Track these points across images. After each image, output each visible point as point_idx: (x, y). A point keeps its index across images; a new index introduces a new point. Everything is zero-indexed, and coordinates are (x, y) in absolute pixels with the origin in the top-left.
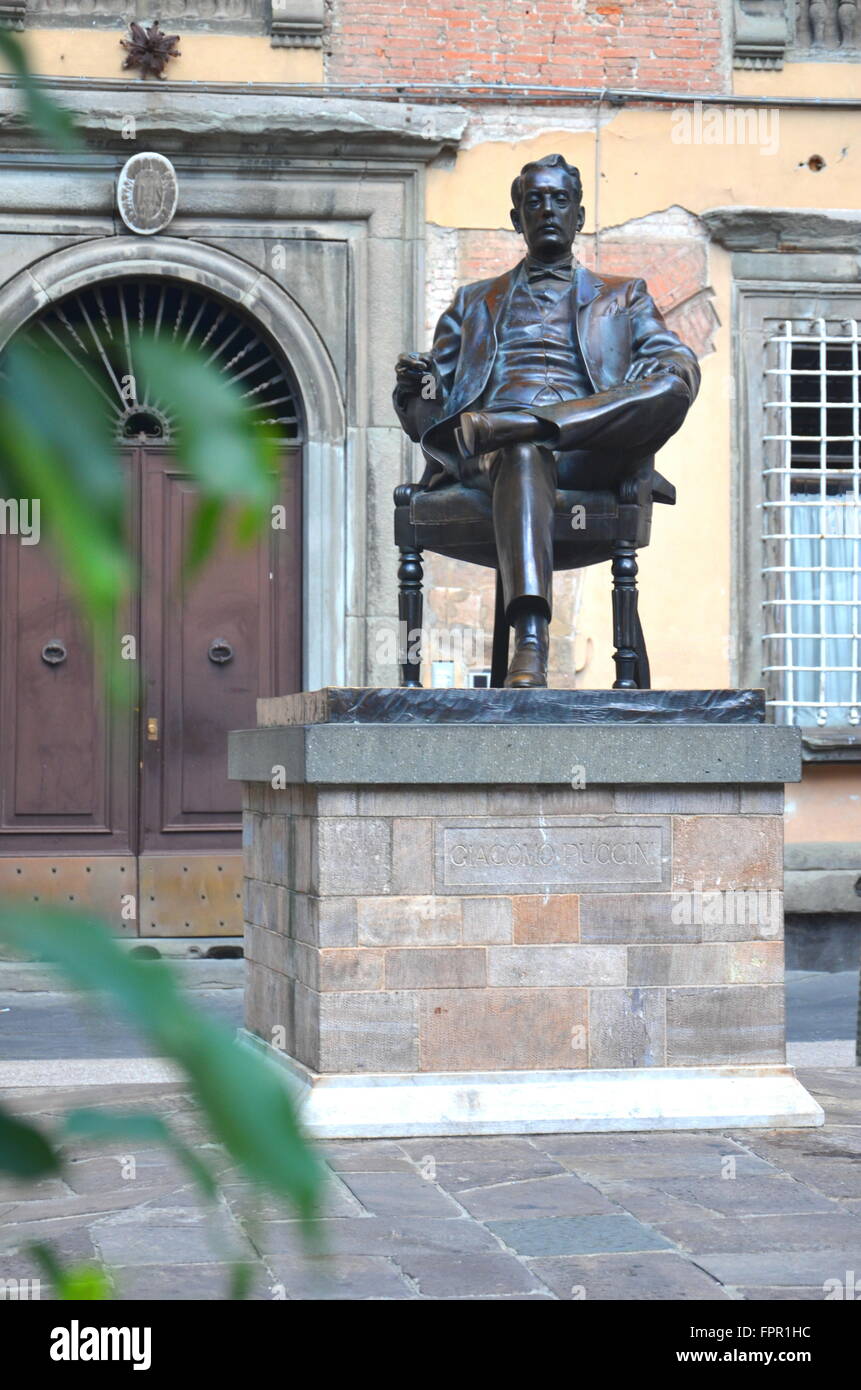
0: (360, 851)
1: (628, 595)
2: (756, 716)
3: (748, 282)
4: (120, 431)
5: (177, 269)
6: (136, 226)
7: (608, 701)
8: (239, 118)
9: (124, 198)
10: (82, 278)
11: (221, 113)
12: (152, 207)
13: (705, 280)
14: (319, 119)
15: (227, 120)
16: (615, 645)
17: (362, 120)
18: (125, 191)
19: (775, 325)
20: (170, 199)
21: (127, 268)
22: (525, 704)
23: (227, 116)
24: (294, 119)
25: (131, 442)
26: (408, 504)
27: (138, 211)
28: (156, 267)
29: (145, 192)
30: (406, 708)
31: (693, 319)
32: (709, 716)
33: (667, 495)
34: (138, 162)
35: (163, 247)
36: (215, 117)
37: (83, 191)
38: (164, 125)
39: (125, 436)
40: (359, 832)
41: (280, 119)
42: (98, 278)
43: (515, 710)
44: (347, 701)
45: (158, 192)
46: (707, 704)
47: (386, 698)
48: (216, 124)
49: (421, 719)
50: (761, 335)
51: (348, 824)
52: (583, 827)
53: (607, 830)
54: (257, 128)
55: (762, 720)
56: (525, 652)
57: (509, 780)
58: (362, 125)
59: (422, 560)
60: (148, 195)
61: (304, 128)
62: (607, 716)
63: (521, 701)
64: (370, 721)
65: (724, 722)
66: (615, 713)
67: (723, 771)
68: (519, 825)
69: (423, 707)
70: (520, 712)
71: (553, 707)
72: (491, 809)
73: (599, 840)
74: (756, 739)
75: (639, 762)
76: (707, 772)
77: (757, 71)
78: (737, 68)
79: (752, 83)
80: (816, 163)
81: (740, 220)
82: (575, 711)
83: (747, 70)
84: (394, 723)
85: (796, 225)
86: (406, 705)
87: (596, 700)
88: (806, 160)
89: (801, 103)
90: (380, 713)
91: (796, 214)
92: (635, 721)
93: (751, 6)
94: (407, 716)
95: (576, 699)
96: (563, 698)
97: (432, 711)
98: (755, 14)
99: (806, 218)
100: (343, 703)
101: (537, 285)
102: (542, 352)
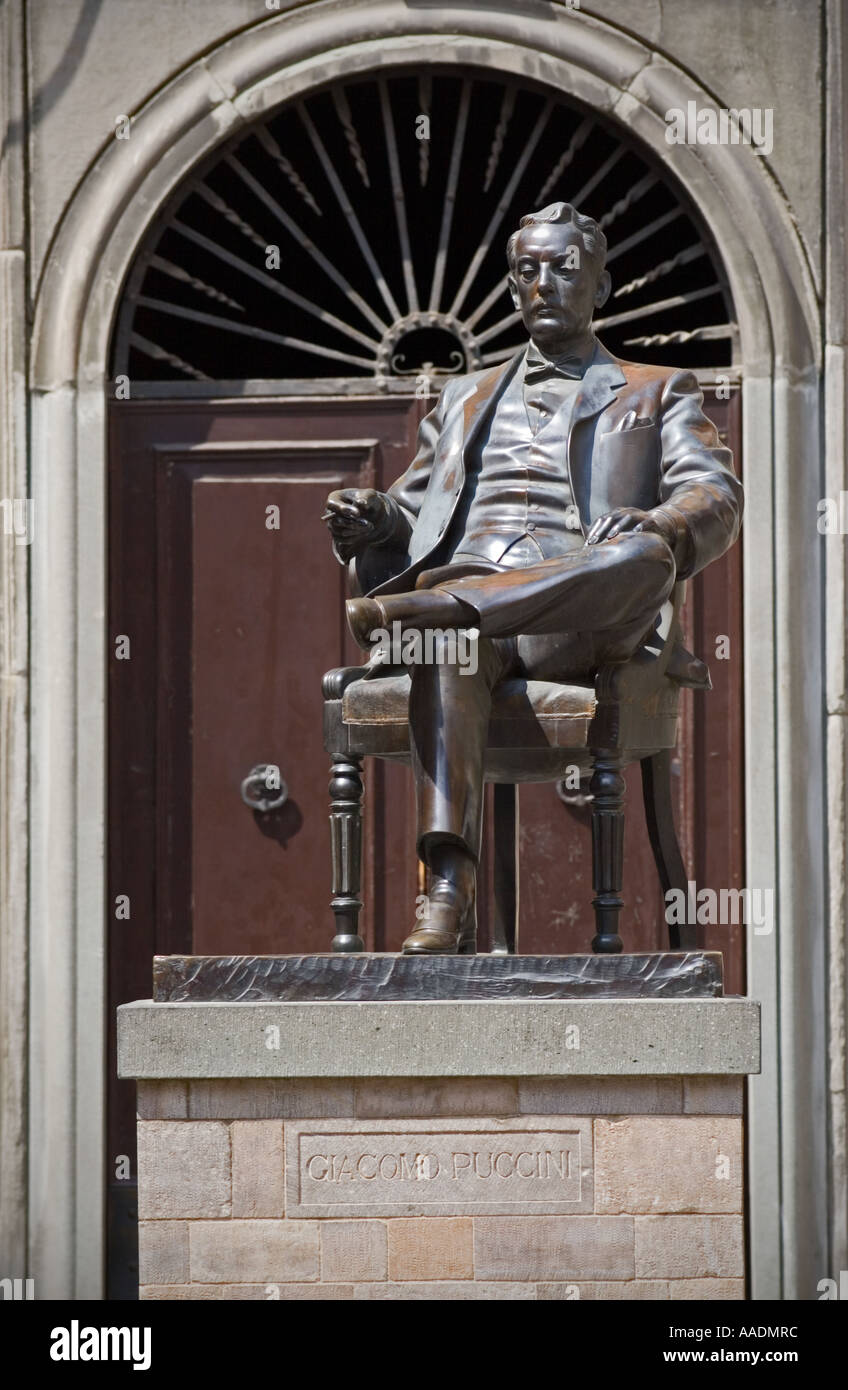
0: (192, 1163)
2: (710, 989)
4: (379, 365)
7: (514, 971)
22: (406, 975)
25: (407, 384)
26: (341, 696)
28: (445, 48)
30: (252, 982)
32: (645, 989)
39: (392, 373)
40: (191, 1139)
43: (393, 981)
44: (178, 974)
46: (645, 973)
49: (271, 997)
51: (176, 1129)
52: (478, 1132)
53: (508, 1136)
55: (717, 991)
57: (379, 1072)
62: (513, 989)
64: (208, 999)
65: (668, 996)
66: (522, 987)
67: (656, 1060)
68: (395, 1130)
69: (274, 980)
70: (400, 986)
71: (442, 979)
72: (359, 1109)
73: (499, 1149)
74: (701, 1019)
75: (545, 1050)
76: (635, 1061)
82: (471, 984)
84: (237, 1001)
86: (252, 978)
87: (499, 970)
90: (221, 991)
92: (548, 996)
94: (254, 992)
95: (473, 968)
96: (456, 966)
97: (285, 986)
100: (173, 976)
101: (536, 387)
102: (523, 487)
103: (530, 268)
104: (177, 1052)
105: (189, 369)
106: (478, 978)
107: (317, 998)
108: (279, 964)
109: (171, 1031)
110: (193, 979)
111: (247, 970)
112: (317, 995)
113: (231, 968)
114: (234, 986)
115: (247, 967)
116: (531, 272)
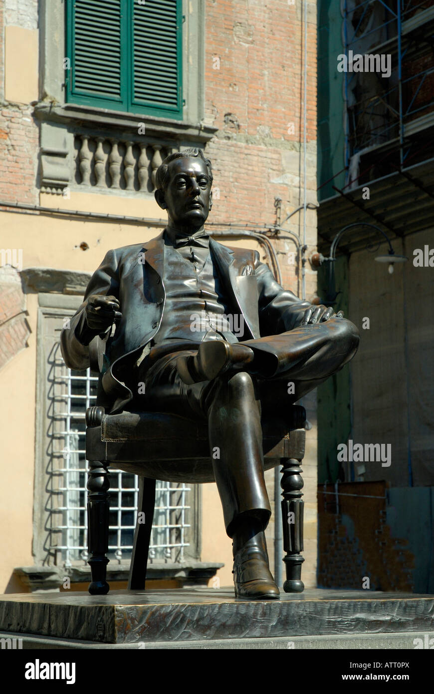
3: (47, 309)
7: (355, 612)
13: (24, 307)
22: (287, 616)
26: (99, 424)
30: (185, 624)
31: (16, 328)
43: (280, 621)
44: (132, 619)
47: (168, 614)
49: (199, 636)
50: (54, 338)
56: (254, 561)
62: (355, 626)
63: (285, 614)
64: (153, 640)
69: (201, 623)
70: (284, 625)
71: (311, 619)
77: (53, 194)
78: (42, 192)
79: (50, 201)
80: (84, 246)
81: (44, 275)
82: (329, 622)
83: (48, 193)
84: (176, 640)
85: (74, 279)
86: (185, 621)
87: (345, 611)
88: (79, 244)
89: (77, 214)
90: (163, 633)
91: (75, 273)
92: (377, 631)
93: (50, 158)
94: (187, 632)
95: (329, 610)
96: (319, 609)
97: (208, 627)
98: (52, 163)
99: (80, 275)
100: (129, 622)
101: (184, 250)
102: (201, 301)
103: (183, 180)
110: (143, 623)
111: (182, 615)
112: (230, 634)
113: (169, 614)
114: (173, 629)
115: (182, 613)
116: (183, 183)
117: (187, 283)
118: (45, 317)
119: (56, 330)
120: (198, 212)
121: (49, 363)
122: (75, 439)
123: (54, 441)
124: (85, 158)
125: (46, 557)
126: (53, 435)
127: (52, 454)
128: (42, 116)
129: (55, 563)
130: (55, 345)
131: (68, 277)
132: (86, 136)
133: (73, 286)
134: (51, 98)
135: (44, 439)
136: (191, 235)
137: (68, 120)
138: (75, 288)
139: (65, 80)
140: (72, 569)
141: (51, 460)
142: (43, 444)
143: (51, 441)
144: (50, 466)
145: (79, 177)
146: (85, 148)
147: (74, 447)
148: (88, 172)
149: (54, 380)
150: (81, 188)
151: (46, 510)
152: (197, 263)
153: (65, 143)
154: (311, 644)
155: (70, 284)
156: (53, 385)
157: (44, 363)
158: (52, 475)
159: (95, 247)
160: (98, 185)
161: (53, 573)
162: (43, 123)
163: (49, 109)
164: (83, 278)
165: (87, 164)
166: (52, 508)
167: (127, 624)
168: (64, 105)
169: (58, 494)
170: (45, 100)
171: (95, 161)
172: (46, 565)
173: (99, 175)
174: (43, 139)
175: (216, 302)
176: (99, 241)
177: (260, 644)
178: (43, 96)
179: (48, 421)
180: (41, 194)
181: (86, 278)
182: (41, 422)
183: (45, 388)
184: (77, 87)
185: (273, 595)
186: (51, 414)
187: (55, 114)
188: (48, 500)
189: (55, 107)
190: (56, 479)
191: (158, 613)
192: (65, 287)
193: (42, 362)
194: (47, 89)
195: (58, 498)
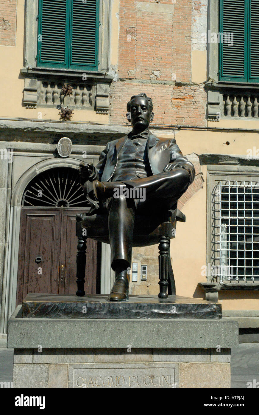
0: (33, 380)
1: (165, 258)
2: (217, 316)
3: (211, 171)
4: (57, 205)
5: (71, 166)
6: (62, 155)
7: (151, 308)
8: (87, 129)
9: (59, 148)
10: (48, 167)
11: (83, 129)
12: (66, 150)
13: (200, 171)
14: (107, 130)
15: (84, 130)
16: (159, 278)
17: (117, 131)
18: (59, 146)
19: (218, 182)
20: (70, 149)
21: (59, 165)
22: (113, 309)
23: (85, 129)
24: (101, 130)
25: (60, 208)
26: (81, 220)
27: (62, 151)
28: (66, 165)
29: (64, 147)
30: (58, 311)
31: (198, 180)
32: (196, 316)
33: (182, 219)
34: (63, 139)
35: (68, 160)
36: (82, 129)
37: (49, 147)
38: (69, 131)
39: (58, 206)
40: (33, 371)
41: (97, 130)
42: (52, 167)
43: (109, 312)
44: (31, 308)
45: (67, 147)
46: (196, 310)
48: (82, 131)
49: (65, 317)
50: (214, 184)
51: (28, 367)
52: (138, 368)
53: (149, 369)
54: (92, 132)
55: (220, 317)
56: (119, 283)
57: (104, 346)
58: (117, 132)
59: (87, 242)
60: (65, 147)
61: (103, 132)
62: (150, 316)
64: (42, 317)
65: (203, 319)
66: (154, 314)
67: (203, 342)
68: (108, 367)
69: (66, 311)
70: (111, 313)
71: (126, 311)
72: (96, 359)
73: (146, 375)
74: (218, 328)
75: (164, 338)
76: (195, 343)
77: (213, 121)
78: (208, 121)
79: (212, 124)
80: (228, 143)
81: (209, 156)
82: (136, 313)
83: (211, 121)
84: (52, 318)
85: (223, 158)
86: (58, 309)
87: (146, 308)
88: (225, 143)
89: (224, 129)
90: (47, 314)
91: (223, 155)
92: (163, 318)
93: (212, 106)
94: (59, 315)
95: (137, 307)
96: (131, 307)
97: (71, 313)
98: (213, 108)
99: (225, 156)
100: (30, 309)
101: (135, 140)
102: (134, 163)
103: (135, 108)
104: (30, 338)
105: (32, 205)
106: (137, 311)
107: (81, 317)
108: (68, 305)
109: (28, 330)
110: (37, 310)
111: (57, 307)
112: (82, 316)
113: (51, 306)
114: (51, 313)
115: (57, 306)
116: (135, 109)
117: (131, 155)
118: (210, 175)
119: (215, 181)
120: (141, 122)
121: (212, 195)
122: (225, 228)
123: (215, 229)
124: (228, 104)
125: (213, 278)
126: (215, 226)
127: (214, 234)
128: (208, 88)
129: (217, 282)
130: (215, 187)
131: (220, 157)
132: (228, 95)
133: (222, 161)
134: (212, 80)
135: (210, 228)
136: (139, 133)
137: (220, 88)
138: (223, 162)
139: (219, 71)
140: (223, 284)
141: (214, 237)
142: (210, 230)
143: (214, 229)
144: (213, 239)
145: (226, 113)
146: (228, 100)
147: (224, 231)
148: (229, 110)
149: (215, 202)
150: (226, 118)
151: (212, 258)
152: (139, 146)
153: (219, 99)
154: (119, 323)
155: (220, 160)
156: (214, 204)
157: (210, 195)
158: (214, 243)
159: (233, 143)
160: (234, 116)
161: (215, 286)
162: (209, 91)
163: (211, 84)
164: (227, 157)
165: (229, 107)
166: (214, 257)
167: (29, 310)
168: (217, 82)
169: (217, 251)
170: (209, 80)
171: (233, 105)
172: (213, 282)
173: (234, 111)
174: (208, 98)
175: (142, 163)
176: (234, 140)
177: (91, 322)
178: (209, 79)
179: (212, 220)
180: (208, 122)
181: (228, 157)
182: (209, 220)
183: (211, 206)
184: (224, 73)
185: (117, 300)
186: (213, 217)
187: (214, 86)
188: (213, 254)
189: (214, 83)
190: (216, 245)
191: (44, 305)
192: (219, 161)
193: (209, 194)
194: (210, 76)
195: (217, 253)
